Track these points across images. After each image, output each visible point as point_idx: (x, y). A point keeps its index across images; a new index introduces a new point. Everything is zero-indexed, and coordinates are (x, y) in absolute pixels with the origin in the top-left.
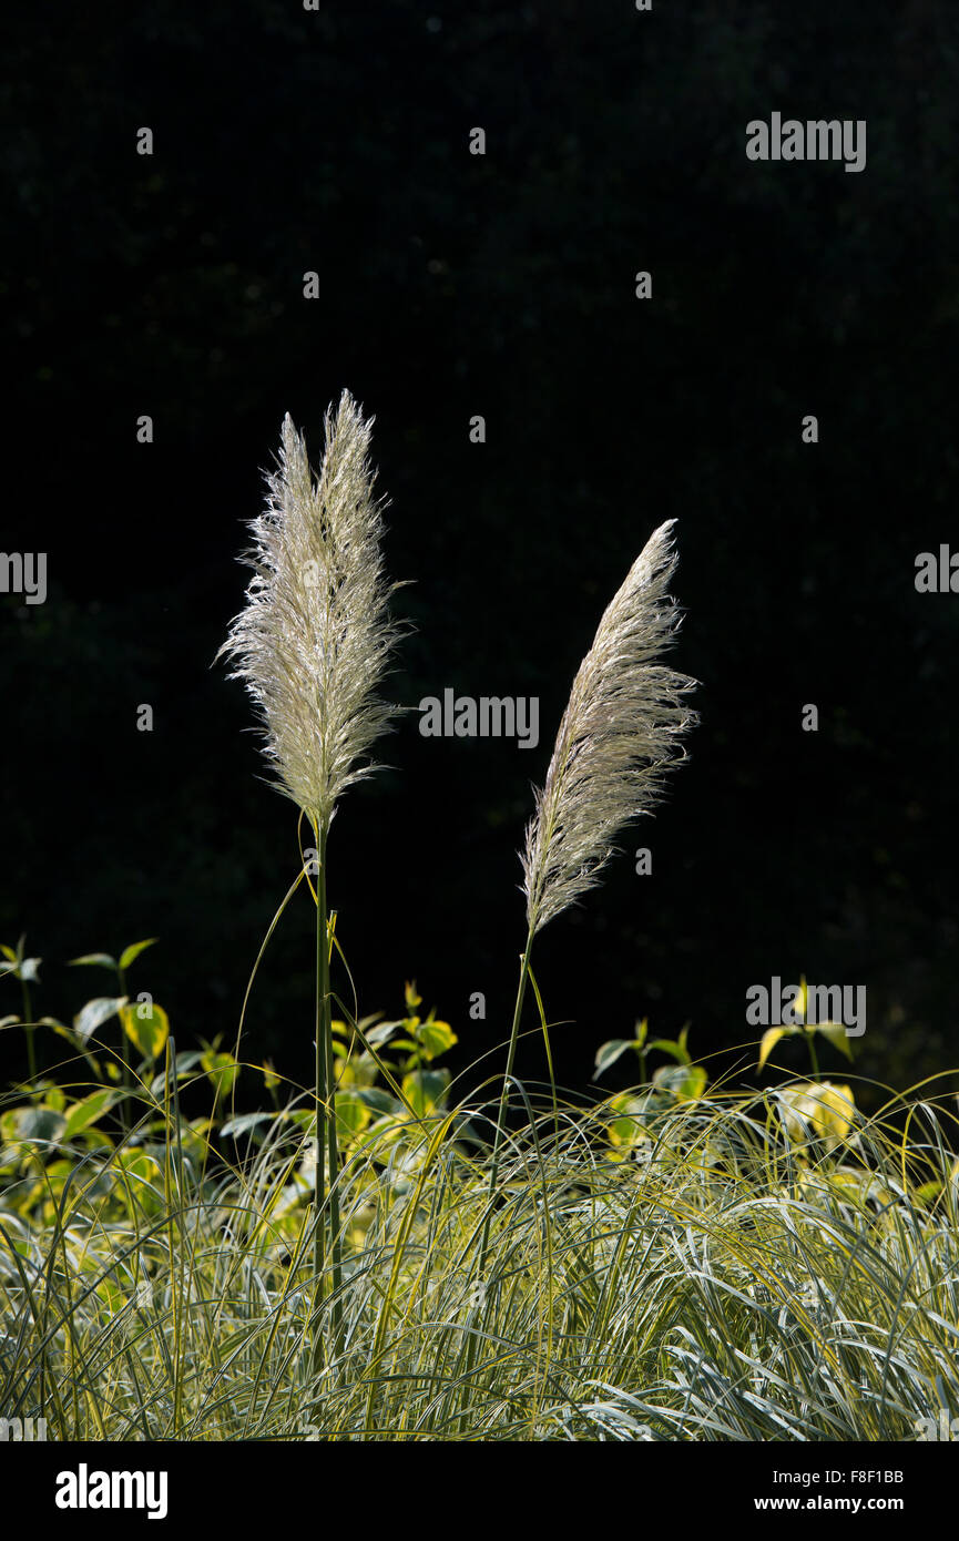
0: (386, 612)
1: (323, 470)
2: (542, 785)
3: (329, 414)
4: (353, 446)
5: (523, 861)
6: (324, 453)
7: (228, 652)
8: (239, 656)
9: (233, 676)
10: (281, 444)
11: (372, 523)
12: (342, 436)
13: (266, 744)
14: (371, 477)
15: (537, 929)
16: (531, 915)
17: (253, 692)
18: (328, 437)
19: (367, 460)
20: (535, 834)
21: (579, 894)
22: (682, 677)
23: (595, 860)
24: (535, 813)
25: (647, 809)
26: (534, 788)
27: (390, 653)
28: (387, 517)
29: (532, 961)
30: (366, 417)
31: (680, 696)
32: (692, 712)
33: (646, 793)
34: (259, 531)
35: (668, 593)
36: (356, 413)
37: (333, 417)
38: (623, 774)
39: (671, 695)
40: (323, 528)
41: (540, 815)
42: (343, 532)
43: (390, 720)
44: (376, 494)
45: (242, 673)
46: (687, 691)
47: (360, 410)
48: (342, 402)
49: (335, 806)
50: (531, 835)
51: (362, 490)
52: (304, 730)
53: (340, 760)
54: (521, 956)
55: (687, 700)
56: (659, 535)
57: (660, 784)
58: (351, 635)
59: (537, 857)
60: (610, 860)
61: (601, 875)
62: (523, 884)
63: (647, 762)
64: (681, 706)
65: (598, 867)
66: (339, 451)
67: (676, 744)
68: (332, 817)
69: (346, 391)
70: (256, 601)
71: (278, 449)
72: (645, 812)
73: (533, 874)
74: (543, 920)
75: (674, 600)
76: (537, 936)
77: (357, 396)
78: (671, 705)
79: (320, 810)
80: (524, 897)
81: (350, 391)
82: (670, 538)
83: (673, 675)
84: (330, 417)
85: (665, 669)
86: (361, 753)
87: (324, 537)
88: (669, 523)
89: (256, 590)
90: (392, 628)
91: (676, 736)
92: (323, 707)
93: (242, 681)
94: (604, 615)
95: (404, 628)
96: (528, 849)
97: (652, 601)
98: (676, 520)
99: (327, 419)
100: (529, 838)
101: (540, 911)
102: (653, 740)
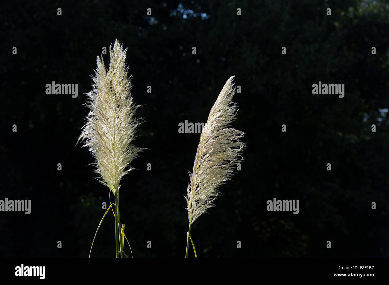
0: (134, 116)
1: (110, 68)
2: (192, 171)
3: (111, 48)
4: (120, 58)
5: (187, 199)
6: (110, 62)
7: (82, 138)
8: (86, 139)
9: (84, 146)
10: (97, 66)
11: (128, 85)
12: (116, 55)
13: (97, 168)
14: (126, 69)
15: (192, 222)
16: (190, 217)
17: (91, 151)
18: (111, 56)
19: (125, 63)
20: (190, 189)
21: (206, 209)
22: (239, 132)
23: (212, 197)
24: (189, 181)
25: (229, 178)
26: (189, 172)
27: (136, 129)
28: (133, 82)
29: (191, 234)
30: (124, 49)
31: (239, 138)
32: (244, 143)
33: (229, 173)
34: (91, 96)
35: (233, 102)
36: (121, 47)
37: (112, 49)
38: (220, 166)
39: (236, 138)
40: (111, 88)
41: (192, 183)
42: (118, 89)
43: (138, 153)
44: (128, 75)
45: (87, 145)
46: (241, 137)
47: (122, 46)
48: (115, 44)
49: (120, 184)
50: (189, 189)
51: (124, 73)
52: (108, 158)
53: (121, 168)
54: (187, 232)
55: (241, 140)
56: (229, 81)
57: (234, 168)
58: (123, 124)
59: (191, 198)
60: (217, 197)
61: (214, 202)
62: (186, 207)
63: (229, 161)
64: (240, 142)
65: (214, 200)
66: (115, 61)
67: (239, 155)
68: (119, 188)
69: (116, 39)
70: (91, 120)
71: (96, 68)
72: (229, 179)
73: (190, 204)
74: (194, 219)
75: (235, 104)
76: (193, 224)
77: (120, 41)
78: (236, 141)
79: (115, 186)
80: (187, 211)
81: (118, 40)
82: (233, 83)
83: (236, 131)
84: (111, 49)
85: (233, 129)
86: (128, 165)
87: (112, 91)
88: (232, 77)
89: (91, 116)
90: (136, 121)
91: (238, 152)
92: (114, 150)
93: (87, 148)
94: (211, 111)
95: (140, 121)
96: (188, 195)
97: (227, 105)
98: (234, 76)
99: (110, 49)
100: (188, 190)
101: (193, 216)
102: (231, 154)
